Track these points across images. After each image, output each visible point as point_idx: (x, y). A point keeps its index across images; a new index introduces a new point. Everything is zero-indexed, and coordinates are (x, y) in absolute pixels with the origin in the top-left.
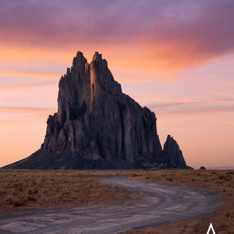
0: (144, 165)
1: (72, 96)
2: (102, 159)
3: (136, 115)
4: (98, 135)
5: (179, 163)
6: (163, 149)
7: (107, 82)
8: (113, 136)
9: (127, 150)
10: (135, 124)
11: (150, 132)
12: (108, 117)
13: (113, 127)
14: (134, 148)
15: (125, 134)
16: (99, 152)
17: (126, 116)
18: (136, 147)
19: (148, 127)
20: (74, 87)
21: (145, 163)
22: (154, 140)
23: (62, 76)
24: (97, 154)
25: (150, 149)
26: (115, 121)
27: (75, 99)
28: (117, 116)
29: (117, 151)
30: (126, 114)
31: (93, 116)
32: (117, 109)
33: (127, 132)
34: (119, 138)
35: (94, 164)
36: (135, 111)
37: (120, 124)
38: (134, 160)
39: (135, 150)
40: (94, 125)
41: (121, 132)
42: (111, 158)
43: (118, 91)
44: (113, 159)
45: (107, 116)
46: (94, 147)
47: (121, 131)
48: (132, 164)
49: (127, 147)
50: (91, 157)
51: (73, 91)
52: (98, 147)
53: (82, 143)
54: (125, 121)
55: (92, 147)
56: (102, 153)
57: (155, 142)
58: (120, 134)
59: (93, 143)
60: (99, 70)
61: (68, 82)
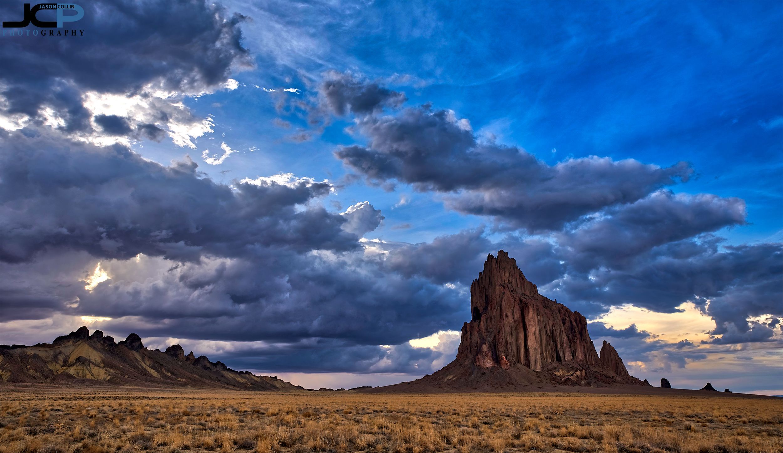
0: (556, 373)
1: (483, 300)
2: (496, 366)
3: (554, 317)
4: (495, 337)
5: (618, 373)
6: (599, 357)
7: (514, 281)
8: (512, 338)
9: (531, 355)
10: (553, 327)
11: (576, 337)
12: (506, 317)
13: (513, 329)
14: (545, 354)
15: (527, 336)
16: (492, 358)
17: (528, 315)
18: (547, 353)
19: (575, 332)
20: (486, 291)
21: (558, 371)
22: (584, 346)
23: (474, 280)
24: (490, 360)
25: (578, 356)
26: (515, 322)
27: (486, 303)
28: (517, 315)
29: (519, 356)
30: (529, 312)
31: (490, 317)
32: (517, 309)
33: (529, 333)
34: (520, 341)
35: (485, 372)
36: (552, 313)
37: (521, 325)
38: (543, 367)
39: (546, 355)
40: (491, 326)
41: (523, 334)
42: (506, 365)
43: (531, 292)
44: (510, 365)
45: (504, 315)
46: (486, 351)
47: (523, 332)
48: (538, 372)
49: (531, 352)
50: (483, 364)
51: (484, 295)
52: (491, 352)
53: (476, 348)
54: (526, 321)
55: (484, 352)
56: (497, 360)
57: (586, 348)
58: (522, 336)
59: (485, 348)
60: (501, 267)
61: (479, 287)
